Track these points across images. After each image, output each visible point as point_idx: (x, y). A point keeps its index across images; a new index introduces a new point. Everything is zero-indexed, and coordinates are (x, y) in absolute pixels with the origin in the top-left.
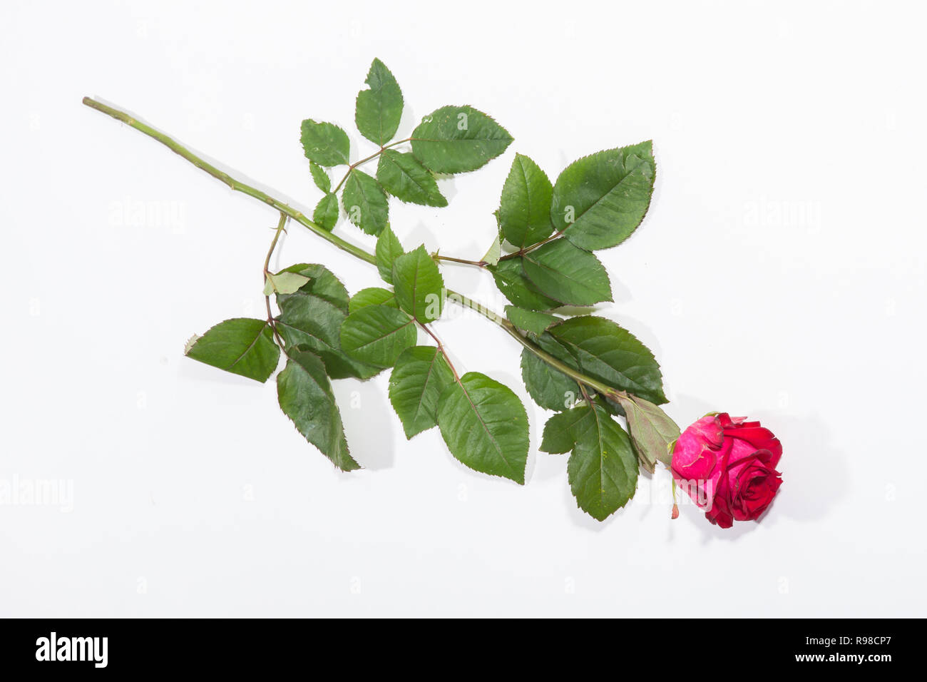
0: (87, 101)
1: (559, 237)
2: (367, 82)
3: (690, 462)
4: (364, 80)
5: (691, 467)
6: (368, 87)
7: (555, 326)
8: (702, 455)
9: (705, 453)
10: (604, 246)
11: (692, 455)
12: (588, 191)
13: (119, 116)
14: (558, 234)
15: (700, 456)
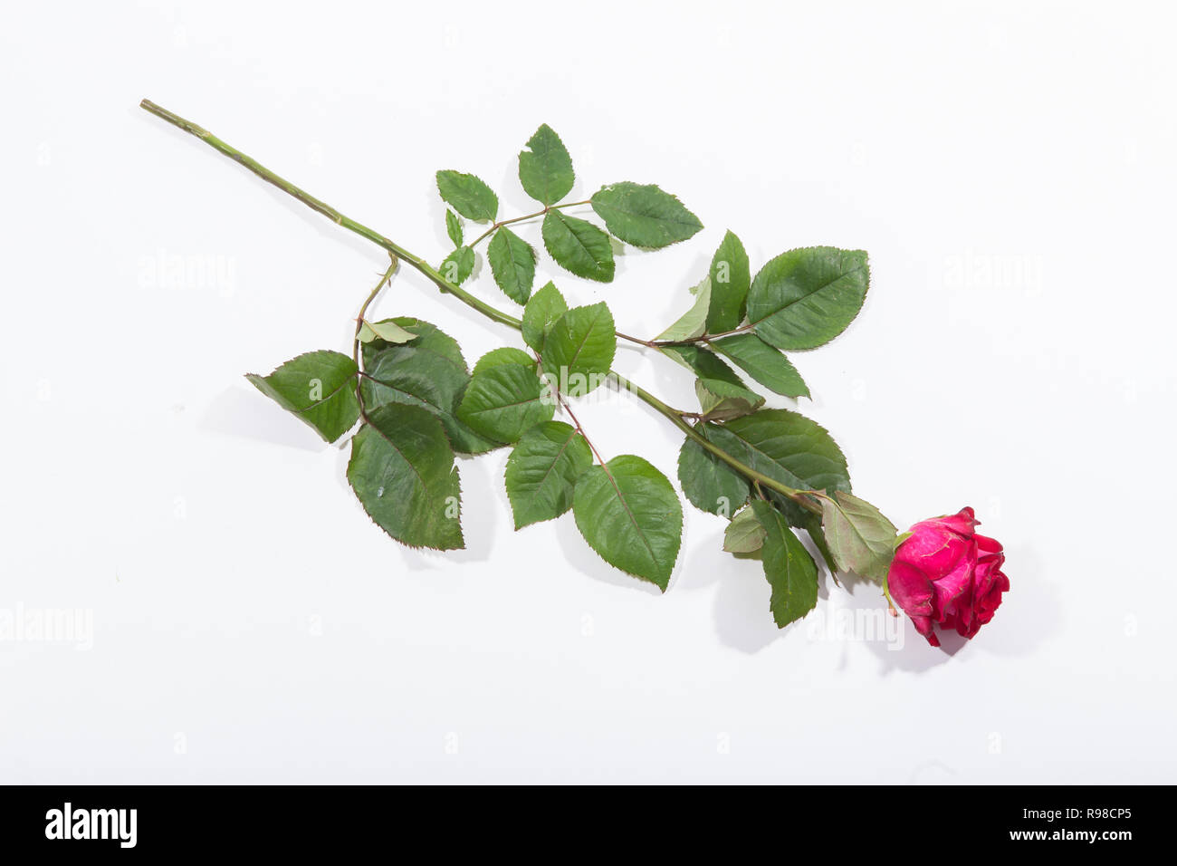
0: (147, 105)
1: (743, 332)
2: (528, 145)
3: (930, 552)
4: (525, 143)
5: (932, 557)
6: (528, 150)
7: (736, 419)
8: (948, 544)
9: (952, 543)
10: (800, 346)
11: (932, 546)
12: (792, 286)
13: (187, 127)
14: (744, 328)
15: (946, 545)
